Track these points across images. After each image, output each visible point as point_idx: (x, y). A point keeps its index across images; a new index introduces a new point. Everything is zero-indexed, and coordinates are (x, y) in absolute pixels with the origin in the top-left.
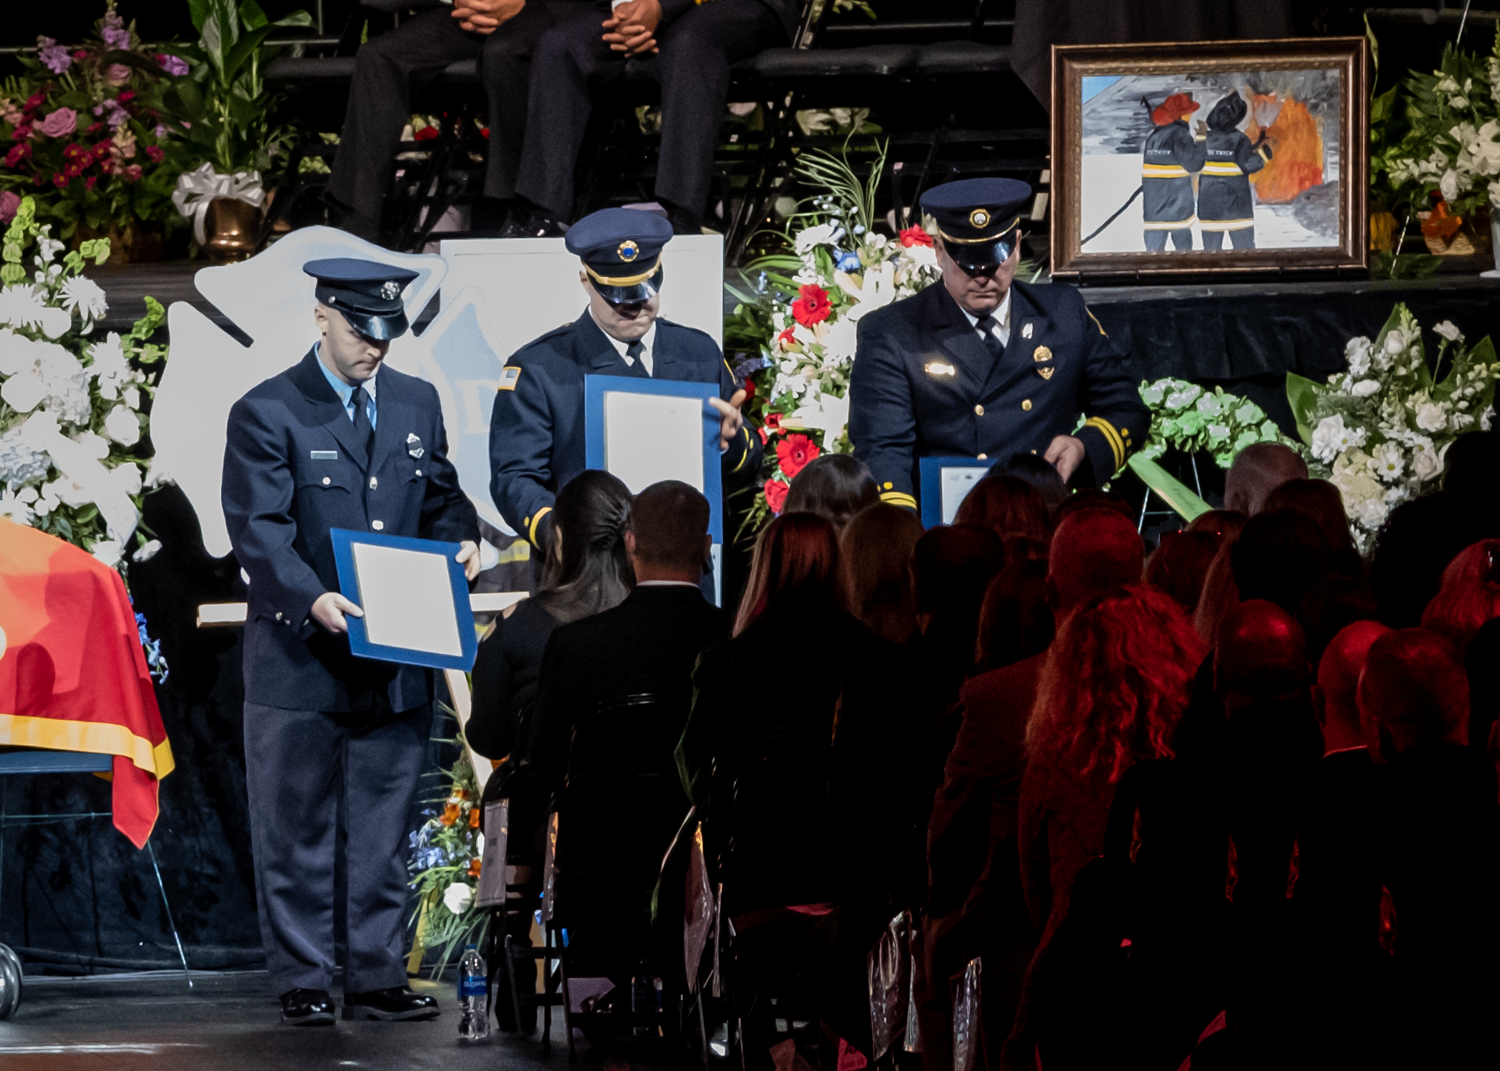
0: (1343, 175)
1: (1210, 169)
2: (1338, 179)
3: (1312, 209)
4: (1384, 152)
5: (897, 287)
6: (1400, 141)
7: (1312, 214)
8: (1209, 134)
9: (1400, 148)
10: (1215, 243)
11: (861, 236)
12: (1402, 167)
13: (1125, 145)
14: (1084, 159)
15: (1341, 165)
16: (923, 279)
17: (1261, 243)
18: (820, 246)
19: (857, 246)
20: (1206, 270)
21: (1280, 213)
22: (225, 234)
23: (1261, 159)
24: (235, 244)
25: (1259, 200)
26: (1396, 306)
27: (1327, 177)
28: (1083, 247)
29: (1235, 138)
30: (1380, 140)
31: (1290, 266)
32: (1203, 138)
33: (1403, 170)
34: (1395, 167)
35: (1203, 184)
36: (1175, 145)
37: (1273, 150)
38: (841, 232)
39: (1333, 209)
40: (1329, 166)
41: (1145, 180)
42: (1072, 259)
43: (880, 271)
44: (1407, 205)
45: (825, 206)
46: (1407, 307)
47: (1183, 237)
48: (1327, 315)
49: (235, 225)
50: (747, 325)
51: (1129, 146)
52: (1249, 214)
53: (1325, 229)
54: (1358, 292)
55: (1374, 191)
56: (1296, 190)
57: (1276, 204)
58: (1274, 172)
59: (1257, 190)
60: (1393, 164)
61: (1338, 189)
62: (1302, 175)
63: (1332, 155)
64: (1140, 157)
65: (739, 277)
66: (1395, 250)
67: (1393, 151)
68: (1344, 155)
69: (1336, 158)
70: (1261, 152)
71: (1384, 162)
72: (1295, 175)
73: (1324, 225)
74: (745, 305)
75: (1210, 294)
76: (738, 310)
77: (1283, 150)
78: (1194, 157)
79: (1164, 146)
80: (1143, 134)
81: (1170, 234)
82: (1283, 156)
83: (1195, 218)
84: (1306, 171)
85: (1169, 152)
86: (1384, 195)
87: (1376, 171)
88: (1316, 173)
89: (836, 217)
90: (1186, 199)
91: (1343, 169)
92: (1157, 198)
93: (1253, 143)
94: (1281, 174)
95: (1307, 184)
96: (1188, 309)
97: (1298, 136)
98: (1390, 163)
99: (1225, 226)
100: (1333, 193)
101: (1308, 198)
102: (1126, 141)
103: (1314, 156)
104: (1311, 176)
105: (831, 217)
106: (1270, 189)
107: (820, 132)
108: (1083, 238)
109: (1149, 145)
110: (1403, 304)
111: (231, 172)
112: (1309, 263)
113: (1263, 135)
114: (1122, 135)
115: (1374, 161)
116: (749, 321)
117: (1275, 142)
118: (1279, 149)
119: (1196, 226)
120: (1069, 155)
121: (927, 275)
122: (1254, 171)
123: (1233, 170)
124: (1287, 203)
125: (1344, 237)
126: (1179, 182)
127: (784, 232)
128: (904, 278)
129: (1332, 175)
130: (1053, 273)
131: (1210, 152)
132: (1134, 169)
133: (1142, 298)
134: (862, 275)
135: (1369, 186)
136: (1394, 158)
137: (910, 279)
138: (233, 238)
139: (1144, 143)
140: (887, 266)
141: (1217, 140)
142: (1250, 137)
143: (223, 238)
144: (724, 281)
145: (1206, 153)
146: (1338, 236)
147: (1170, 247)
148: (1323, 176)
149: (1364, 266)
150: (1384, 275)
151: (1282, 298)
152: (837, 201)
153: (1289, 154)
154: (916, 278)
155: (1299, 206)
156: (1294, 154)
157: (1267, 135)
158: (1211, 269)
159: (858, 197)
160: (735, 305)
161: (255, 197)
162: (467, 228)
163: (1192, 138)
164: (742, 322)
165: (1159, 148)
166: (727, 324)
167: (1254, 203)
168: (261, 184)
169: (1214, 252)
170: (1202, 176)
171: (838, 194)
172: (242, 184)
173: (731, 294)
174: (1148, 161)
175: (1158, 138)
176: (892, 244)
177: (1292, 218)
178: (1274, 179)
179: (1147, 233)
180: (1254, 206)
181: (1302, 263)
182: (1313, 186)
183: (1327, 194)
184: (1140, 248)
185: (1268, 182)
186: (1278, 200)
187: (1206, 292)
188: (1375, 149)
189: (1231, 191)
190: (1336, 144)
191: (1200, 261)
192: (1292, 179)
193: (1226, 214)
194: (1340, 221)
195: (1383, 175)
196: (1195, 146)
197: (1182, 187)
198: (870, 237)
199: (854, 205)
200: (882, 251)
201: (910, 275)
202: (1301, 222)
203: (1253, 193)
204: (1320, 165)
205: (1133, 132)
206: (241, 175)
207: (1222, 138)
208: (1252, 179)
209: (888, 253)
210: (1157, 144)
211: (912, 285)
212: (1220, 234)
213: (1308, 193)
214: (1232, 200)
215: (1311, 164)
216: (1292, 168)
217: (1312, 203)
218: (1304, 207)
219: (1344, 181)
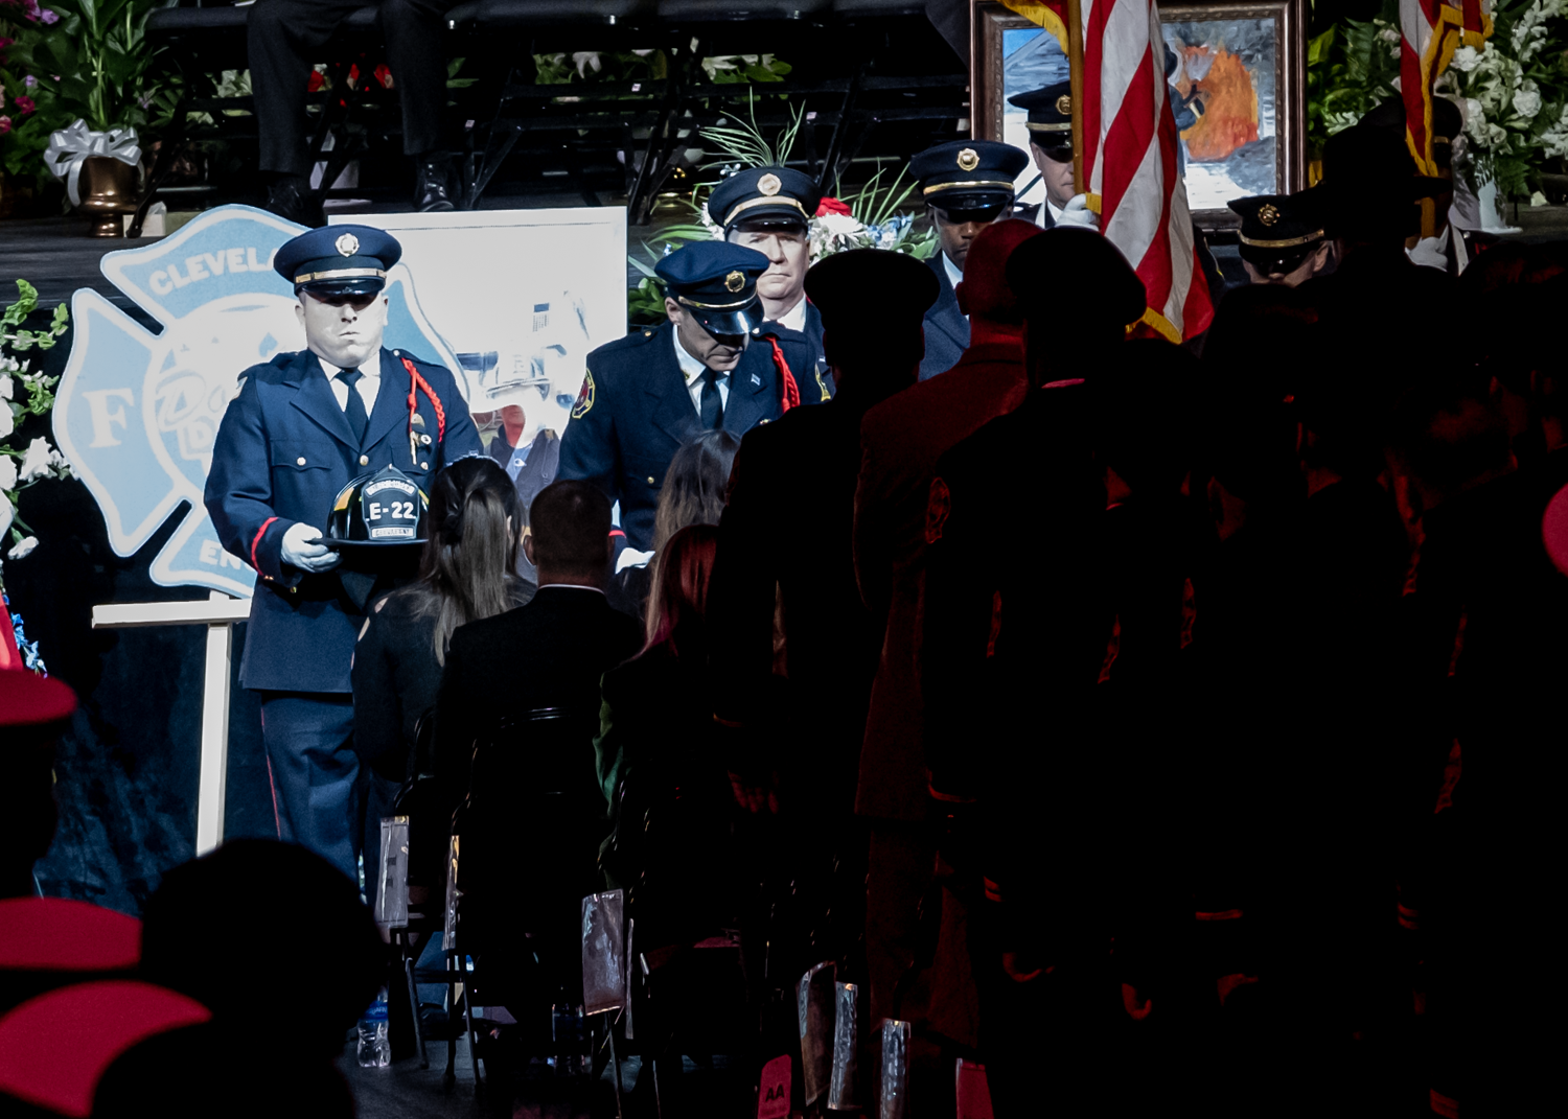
0: (1279, 132)
2: (1274, 135)
3: (1247, 167)
7: (1247, 172)
14: (1007, 120)
15: (1277, 120)
17: (1195, 203)
21: (1213, 172)
22: (101, 195)
23: (1192, 114)
24: (111, 205)
25: (1191, 158)
27: (1262, 133)
31: (1225, 228)
37: (1205, 104)
39: (1269, 166)
40: (1264, 121)
49: (111, 185)
50: (653, 300)
56: (1230, 148)
57: (1209, 162)
58: (1207, 128)
59: (1189, 147)
60: (1332, 118)
61: (1275, 145)
62: (1236, 130)
63: (1268, 109)
65: (643, 249)
68: (1280, 110)
69: (1272, 113)
70: (1192, 106)
72: (1229, 131)
73: (1260, 183)
76: (643, 285)
77: (1217, 103)
82: (1216, 111)
84: (1241, 127)
88: (1252, 129)
91: (1280, 124)
93: (1185, 97)
94: (1214, 130)
95: (1242, 140)
97: (1232, 90)
100: (1269, 149)
101: (1243, 156)
103: (1249, 111)
104: (1246, 130)
106: (1204, 145)
111: (105, 130)
113: (1194, 89)
116: (655, 296)
117: (1207, 96)
118: (1210, 105)
120: (989, 114)
121: (842, 245)
122: (1185, 128)
124: (1220, 161)
127: (691, 201)
129: (1268, 130)
136: (1333, 111)
137: (824, 250)
138: (109, 199)
142: (1181, 91)
143: (98, 199)
144: (628, 254)
146: (1275, 183)
148: (1258, 132)
153: (1223, 109)
155: (1233, 163)
156: (1228, 109)
157: (1199, 89)
160: (640, 279)
161: (131, 156)
164: (648, 298)
166: (631, 300)
167: (1186, 162)
168: (137, 142)
172: (117, 142)
173: (633, 266)
177: (1226, 176)
178: (1207, 135)
180: (1186, 165)
182: (1248, 142)
183: (1263, 151)
185: (1200, 139)
186: (1213, 158)
190: (1272, 98)
192: (1225, 134)
194: (1277, 179)
201: (824, 245)
202: (1236, 180)
203: (1185, 151)
204: (1255, 120)
206: (115, 133)
208: (1183, 136)
213: (1245, 146)
215: (1246, 119)
216: (1225, 122)
217: (1247, 161)
218: (1238, 165)
219: (1281, 137)
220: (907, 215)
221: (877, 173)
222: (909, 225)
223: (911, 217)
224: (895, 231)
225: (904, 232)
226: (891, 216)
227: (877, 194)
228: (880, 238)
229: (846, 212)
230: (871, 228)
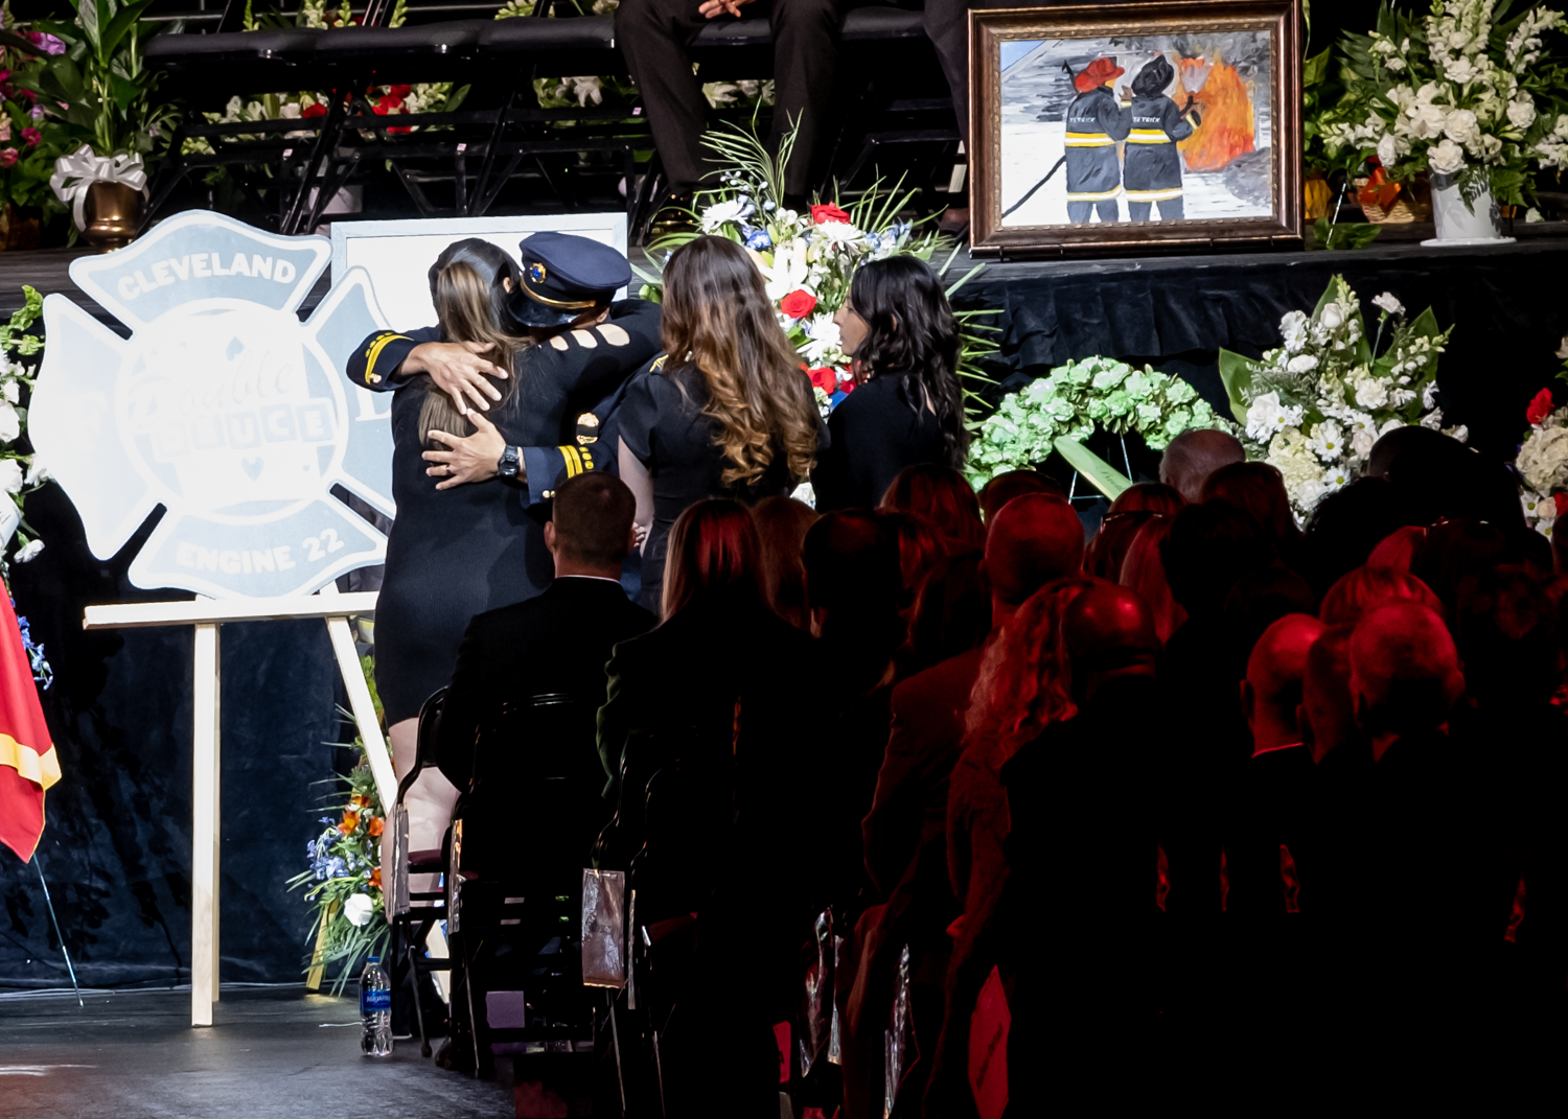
0: (1275, 142)
1: (1136, 136)
2: (1270, 145)
3: (1243, 178)
4: (1318, 116)
5: (810, 265)
6: (1335, 105)
7: (1243, 182)
8: (1134, 100)
9: (1335, 113)
10: (1142, 214)
11: (772, 212)
12: (1338, 132)
13: (1047, 113)
16: (836, 256)
17: (1190, 214)
18: (728, 223)
19: (767, 222)
20: (1134, 242)
22: (106, 219)
23: (1189, 125)
24: (116, 229)
25: (1188, 169)
26: (1333, 277)
27: (1258, 143)
28: (1004, 220)
29: (1162, 104)
30: (1314, 103)
31: (1221, 238)
32: (1129, 104)
33: (1338, 136)
34: (1330, 132)
35: (1129, 152)
36: (1101, 112)
37: (1202, 117)
38: (750, 209)
39: (1265, 176)
40: (1261, 133)
41: (1068, 149)
42: (993, 232)
43: (792, 249)
44: (1343, 172)
45: (733, 182)
46: (1345, 278)
47: (1109, 209)
48: (1261, 288)
49: (116, 210)
51: (1051, 114)
52: (1179, 185)
53: (1257, 198)
54: (1293, 264)
55: (1307, 158)
56: (1226, 158)
57: (1205, 172)
58: (1203, 139)
59: (1186, 159)
60: (1327, 129)
62: (1232, 141)
63: (1263, 121)
64: (1062, 125)
65: (645, 257)
66: (1331, 220)
67: (1327, 116)
68: (1276, 121)
70: (1189, 118)
71: (1318, 127)
72: (1225, 142)
73: (1256, 194)
74: (651, 286)
75: (1138, 267)
77: (1212, 115)
78: (1120, 124)
79: (1087, 112)
80: (1065, 102)
81: (1095, 205)
82: (1212, 122)
83: (1121, 188)
84: (1237, 137)
85: (1093, 120)
86: (1318, 161)
87: (1310, 137)
88: (1248, 139)
89: (744, 193)
90: (1111, 169)
91: (1276, 135)
92: (1081, 168)
93: (1181, 108)
94: (1211, 141)
95: (1238, 151)
96: (1114, 284)
97: (1228, 101)
98: (1324, 128)
99: (1152, 196)
100: (1264, 161)
101: (1239, 166)
102: (1047, 109)
103: (1245, 122)
104: (1242, 142)
105: (739, 193)
106: (1200, 156)
107: (725, 103)
108: (1004, 211)
109: (1072, 113)
110: (1340, 275)
111: (111, 155)
112: (1241, 234)
113: (1191, 101)
114: (1044, 102)
115: (1307, 126)
117: (1204, 107)
118: (1208, 115)
119: (1123, 197)
120: (987, 123)
121: (841, 252)
122: (1182, 138)
123: (1160, 137)
124: (1217, 171)
125: (1277, 207)
126: (1104, 151)
127: (691, 209)
128: (817, 255)
130: (972, 248)
131: (1136, 119)
133: (1066, 272)
134: (773, 253)
135: (1303, 153)
136: (1328, 123)
137: (823, 257)
138: (114, 224)
139: (1067, 110)
140: (800, 243)
141: (1142, 106)
142: (1178, 102)
143: (104, 224)
145: (1132, 121)
146: (1271, 205)
147: (1095, 219)
149: (1299, 236)
150: (1321, 246)
151: (1212, 271)
152: (745, 176)
153: (1219, 119)
154: (830, 255)
155: (1230, 174)
156: (1224, 120)
157: (1196, 101)
158: (1138, 243)
159: (768, 172)
160: (641, 285)
161: (136, 181)
162: (359, 210)
163: (1116, 104)
165: (1082, 116)
167: (1182, 172)
168: (142, 167)
169: (1141, 224)
170: (1127, 144)
171: (746, 168)
172: (122, 167)
174: (1070, 129)
175: (1081, 105)
176: (804, 221)
178: (1204, 146)
179: (1070, 205)
180: (1183, 176)
181: (1233, 234)
182: (1244, 154)
183: (1258, 161)
184: (1062, 219)
185: (1197, 149)
186: (1207, 168)
187: (1133, 265)
188: (1308, 114)
189: (1158, 160)
190: (1268, 109)
191: (1127, 233)
192: (1221, 145)
193: (1153, 183)
194: (1273, 189)
195: (1317, 142)
196: (1120, 114)
197: (1107, 155)
199: (763, 180)
200: (792, 227)
201: (823, 251)
202: (1231, 190)
203: (1182, 160)
204: (1251, 130)
205: (1055, 99)
206: (121, 158)
207: (1149, 104)
208: (1180, 146)
209: (800, 230)
210: (1081, 111)
211: (825, 260)
212: (1148, 205)
213: (1239, 156)
214: (1162, 168)
215: (1242, 130)
216: (1221, 134)
217: (1243, 171)
218: (1235, 175)
219: (1276, 147)
220: (905, 222)
221: (875, 181)
222: (908, 232)
223: (910, 224)
224: (893, 237)
225: (903, 239)
226: (890, 223)
227: (876, 201)
228: (879, 245)
229: (845, 219)
230: (870, 235)
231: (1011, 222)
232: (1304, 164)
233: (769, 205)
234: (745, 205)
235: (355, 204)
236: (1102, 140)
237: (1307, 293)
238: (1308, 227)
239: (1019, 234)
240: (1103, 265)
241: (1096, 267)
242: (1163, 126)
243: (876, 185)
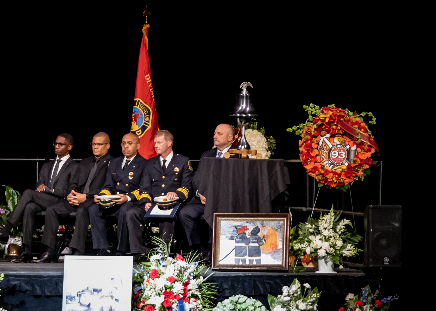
1: (251, 244)
4: (293, 242)
5: (175, 270)
6: (297, 239)
7: (275, 256)
8: (251, 236)
9: (297, 241)
10: (252, 262)
11: (166, 258)
12: (297, 245)
13: (231, 238)
14: (221, 241)
16: (181, 269)
17: (263, 262)
18: (156, 260)
19: (165, 260)
20: (249, 269)
21: (268, 256)
23: (263, 243)
26: (295, 279)
28: (220, 262)
29: (257, 237)
30: (292, 239)
31: (270, 269)
32: (250, 237)
33: (297, 246)
34: (295, 245)
35: (249, 248)
36: (243, 238)
37: (266, 240)
38: (162, 256)
39: (280, 255)
40: (280, 245)
41: (235, 247)
42: (217, 265)
43: (171, 266)
44: (298, 255)
45: (158, 250)
46: (297, 279)
47: (244, 261)
48: (278, 281)
49: (15, 250)
50: (138, 279)
51: (232, 238)
52: (260, 255)
53: (278, 260)
54: (286, 275)
55: (290, 251)
56: (271, 250)
57: (267, 253)
58: (266, 246)
59: (262, 250)
61: (282, 250)
62: (273, 246)
63: (281, 242)
64: (234, 241)
65: (136, 266)
66: (295, 265)
67: (295, 242)
68: (283, 242)
69: (282, 243)
70: (263, 241)
71: (293, 244)
72: (271, 247)
73: (278, 259)
74: (138, 274)
75: (250, 274)
76: (136, 275)
77: (269, 240)
78: (247, 241)
79: (240, 238)
80: (235, 235)
81: (241, 260)
82: (269, 241)
83: (247, 256)
84: (274, 246)
85: (241, 240)
86: (293, 252)
87: (291, 246)
88: (276, 246)
89: (160, 253)
90: (245, 251)
91: (283, 245)
92: (238, 251)
93: (262, 238)
94: (268, 246)
95: (274, 249)
96: (244, 278)
97: (273, 237)
98: (294, 244)
99: (254, 258)
100: (280, 251)
101: (274, 252)
102: (231, 237)
103: (276, 242)
104: (275, 247)
105: (159, 253)
106: (265, 250)
107: (157, 232)
108: (220, 260)
109: (237, 238)
110: (296, 279)
111: (14, 237)
112: (274, 268)
113: (264, 237)
114: (230, 235)
115: (290, 244)
116: (139, 277)
117: (267, 238)
118: (268, 240)
119: (247, 258)
120: (217, 240)
121: (182, 268)
122: (262, 245)
123: (256, 245)
124: (269, 253)
125: (283, 262)
126: (244, 247)
127: (148, 256)
128: (176, 268)
129: (280, 247)
130: (212, 268)
131: (251, 240)
132: (233, 244)
133: (234, 275)
134: (166, 267)
135: (289, 250)
136: (295, 243)
137: (178, 269)
138: (14, 253)
139: (235, 237)
140: (173, 265)
141: (253, 237)
142: (261, 237)
143: (12, 253)
144: (133, 267)
145: (250, 241)
146: (281, 262)
147: (241, 263)
148: (278, 247)
149: (287, 269)
150: (292, 272)
151: (267, 276)
152: (161, 249)
154: (179, 268)
156: (271, 241)
157: (265, 237)
158: (250, 269)
159: (166, 249)
160: (135, 273)
162: (71, 253)
163: (247, 237)
164: (137, 278)
165: (239, 239)
166: (133, 278)
167: (261, 253)
169: (251, 264)
170: (249, 246)
171: (161, 247)
172: (17, 240)
173: (134, 271)
174: (236, 242)
175: (239, 237)
176: (174, 260)
177: (270, 257)
178: (266, 247)
179: (235, 259)
181: (272, 268)
182: (275, 249)
183: (279, 251)
184: (233, 263)
185: (265, 248)
187: (249, 274)
188: (290, 241)
189: (256, 250)
190: (282, 239)
191: (248, 267)
192: (270, 247)
193: (254, 255)
194: (282, 258)
195: (292, 247)
196: (248, 239)
197: (244, 248)
198: (169, 258)
199: (165, 250)
200: (171, 261)
202: (272, 258)
203: (261, 250)
204: (277, 244)
205: (233, 235)
206: (17, 238)
207: (254, 237)
208: (261, 247)
209: (173, 262)
210: (239, 238)
211: (178, 270)
212: (253, 260)
213: (274, 250)
214: (256, 252)
215: (275, 244)
216: (271, 245)
217: (275, 253)
218: (273, 255)
219: (283, 248)
220: (197, 262)
221: (190, 252)
222: (198, 264)
223: (198, 262)
224: (194, 265)
225: (196, 265)
226: (193, 262)
227: (190, 256)
228: (191, 266)
229: (183, 260)
230: (189, 264)
231: (221, 263)
232: (289, 252)
233: (166, 256)
234: (160, 256)
235: (70, 251)
236: (243, 245)
237: (289, 282)
238: (289, 267)
239: (223, 266)
240: (242, 274)
241: (241, 274)
242: (257, 242)
243: (191, 253)
